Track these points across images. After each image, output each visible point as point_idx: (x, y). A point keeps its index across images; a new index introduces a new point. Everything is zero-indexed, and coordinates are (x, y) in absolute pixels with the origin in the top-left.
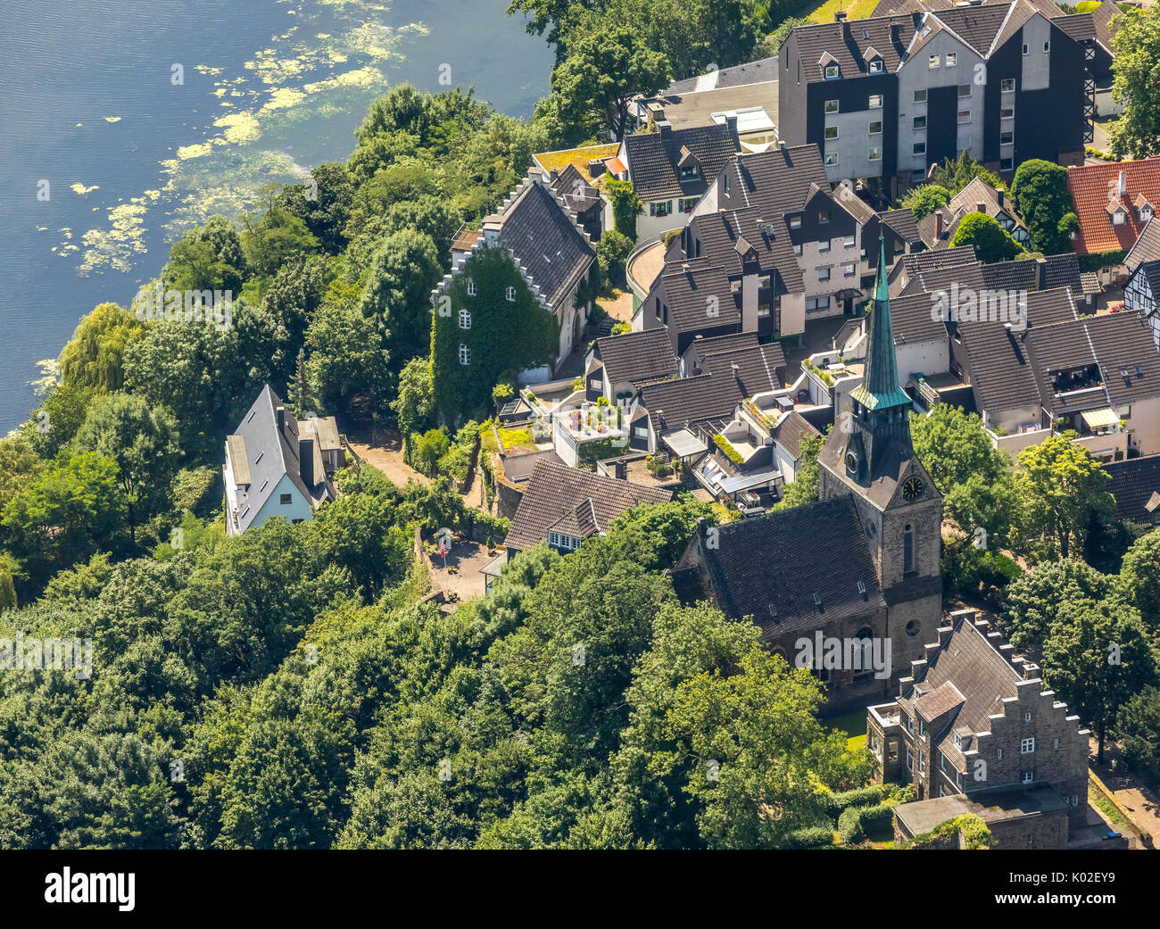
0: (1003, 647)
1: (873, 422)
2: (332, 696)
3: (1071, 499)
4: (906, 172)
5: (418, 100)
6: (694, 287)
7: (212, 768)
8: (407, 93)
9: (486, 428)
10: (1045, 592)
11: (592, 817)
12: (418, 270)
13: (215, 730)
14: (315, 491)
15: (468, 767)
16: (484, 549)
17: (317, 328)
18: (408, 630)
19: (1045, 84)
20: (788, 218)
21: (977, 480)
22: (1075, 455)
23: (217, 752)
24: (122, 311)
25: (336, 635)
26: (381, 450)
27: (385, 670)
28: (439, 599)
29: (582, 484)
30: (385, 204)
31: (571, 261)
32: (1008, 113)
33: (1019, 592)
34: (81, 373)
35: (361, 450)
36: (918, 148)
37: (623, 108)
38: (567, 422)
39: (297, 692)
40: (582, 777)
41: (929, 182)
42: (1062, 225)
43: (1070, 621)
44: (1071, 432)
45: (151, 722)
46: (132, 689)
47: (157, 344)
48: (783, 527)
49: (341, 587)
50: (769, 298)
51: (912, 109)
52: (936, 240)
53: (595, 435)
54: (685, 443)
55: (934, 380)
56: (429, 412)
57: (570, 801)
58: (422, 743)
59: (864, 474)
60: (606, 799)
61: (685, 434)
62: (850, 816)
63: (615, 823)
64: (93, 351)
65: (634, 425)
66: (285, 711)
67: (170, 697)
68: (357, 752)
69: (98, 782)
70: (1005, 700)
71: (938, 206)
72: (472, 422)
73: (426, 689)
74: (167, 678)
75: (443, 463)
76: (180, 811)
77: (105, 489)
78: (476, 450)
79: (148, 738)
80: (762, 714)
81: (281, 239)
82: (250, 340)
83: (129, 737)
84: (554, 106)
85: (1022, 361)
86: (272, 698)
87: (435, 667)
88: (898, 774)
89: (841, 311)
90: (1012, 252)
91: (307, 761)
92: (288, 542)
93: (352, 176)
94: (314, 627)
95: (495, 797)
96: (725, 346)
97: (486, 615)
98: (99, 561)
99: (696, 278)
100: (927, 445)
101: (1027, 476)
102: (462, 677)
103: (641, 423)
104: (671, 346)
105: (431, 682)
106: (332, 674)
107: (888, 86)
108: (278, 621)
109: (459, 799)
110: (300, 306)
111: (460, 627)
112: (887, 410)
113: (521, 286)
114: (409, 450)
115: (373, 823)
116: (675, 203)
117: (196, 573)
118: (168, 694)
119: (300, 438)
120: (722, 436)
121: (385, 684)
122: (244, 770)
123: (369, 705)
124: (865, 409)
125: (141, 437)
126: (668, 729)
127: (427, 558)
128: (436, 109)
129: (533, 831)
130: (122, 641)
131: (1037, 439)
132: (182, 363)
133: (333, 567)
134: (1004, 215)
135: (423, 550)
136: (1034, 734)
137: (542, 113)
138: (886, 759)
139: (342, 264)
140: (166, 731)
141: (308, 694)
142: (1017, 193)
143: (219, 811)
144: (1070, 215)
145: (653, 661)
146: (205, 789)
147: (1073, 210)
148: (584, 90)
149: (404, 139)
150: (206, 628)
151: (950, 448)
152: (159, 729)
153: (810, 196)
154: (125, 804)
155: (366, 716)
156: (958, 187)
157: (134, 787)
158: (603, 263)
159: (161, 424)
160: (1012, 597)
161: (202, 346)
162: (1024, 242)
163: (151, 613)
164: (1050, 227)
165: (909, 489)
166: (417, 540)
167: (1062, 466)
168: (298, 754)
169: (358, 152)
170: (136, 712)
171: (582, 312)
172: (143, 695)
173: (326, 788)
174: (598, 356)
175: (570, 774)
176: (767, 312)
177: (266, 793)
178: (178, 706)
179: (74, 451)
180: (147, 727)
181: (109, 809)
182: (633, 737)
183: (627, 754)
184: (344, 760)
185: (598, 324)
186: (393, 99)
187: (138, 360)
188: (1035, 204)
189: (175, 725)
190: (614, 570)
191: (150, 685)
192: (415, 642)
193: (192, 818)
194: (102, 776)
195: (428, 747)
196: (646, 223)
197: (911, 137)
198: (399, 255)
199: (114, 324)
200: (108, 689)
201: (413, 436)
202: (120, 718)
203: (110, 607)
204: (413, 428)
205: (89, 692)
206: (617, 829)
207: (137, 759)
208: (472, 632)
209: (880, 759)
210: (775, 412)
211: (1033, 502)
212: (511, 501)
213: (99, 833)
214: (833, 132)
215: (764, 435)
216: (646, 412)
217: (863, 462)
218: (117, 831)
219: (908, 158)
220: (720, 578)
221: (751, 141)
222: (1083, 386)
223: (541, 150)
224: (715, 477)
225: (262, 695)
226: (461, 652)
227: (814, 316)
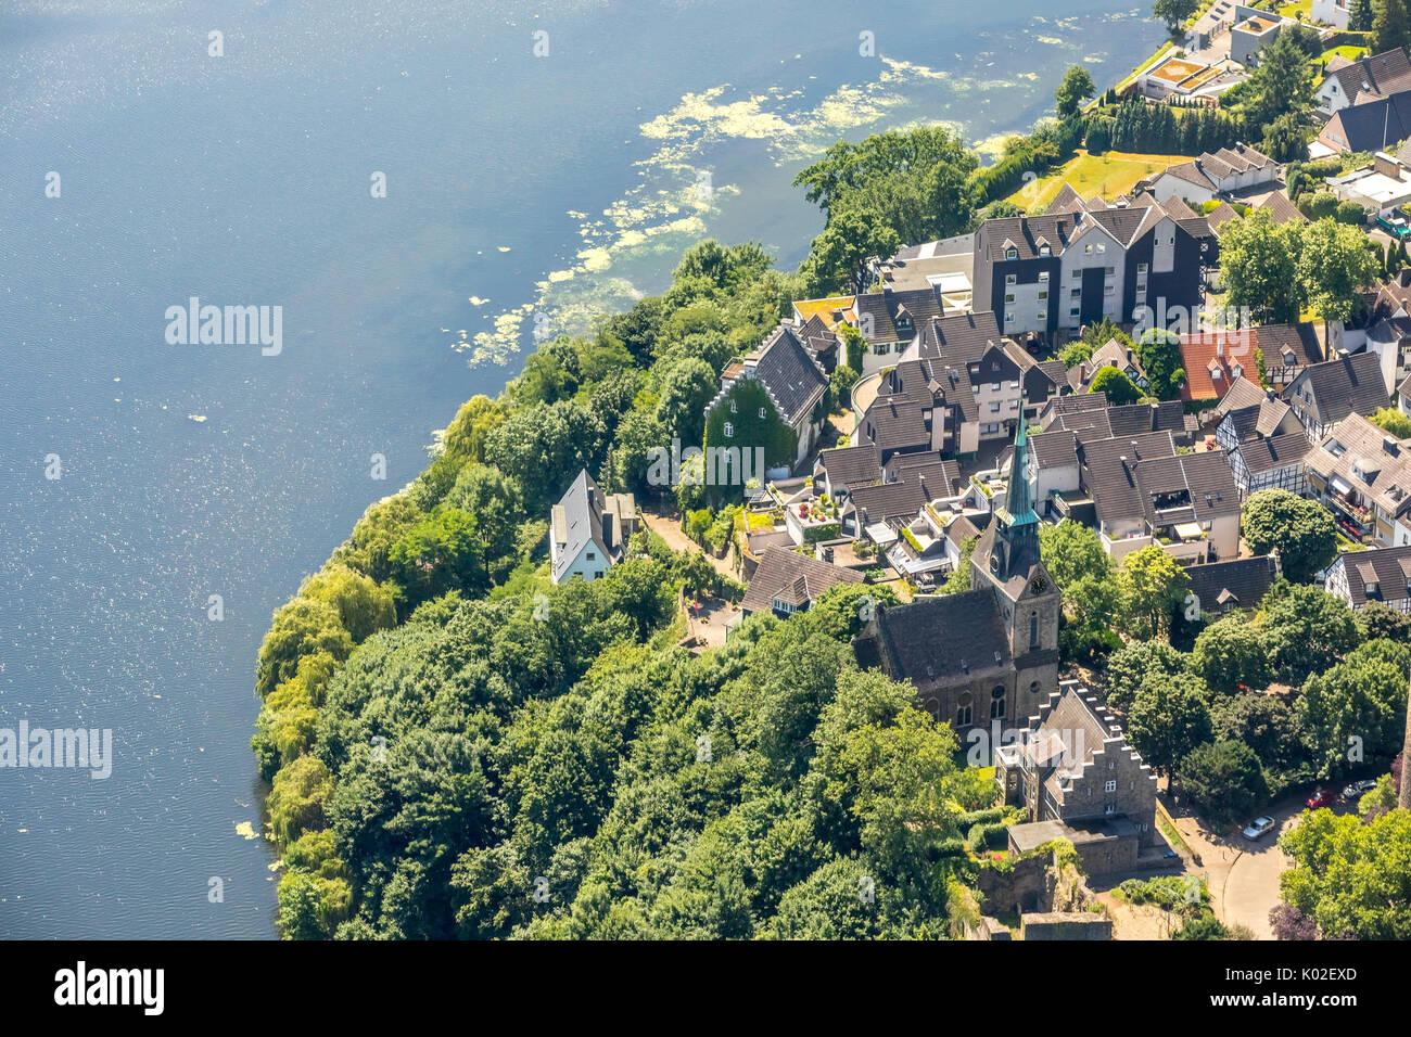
0: (1098, 709)
1: (1011, 535)
2: (606, 715)
3: (1161, 594)
4: (1064, 329)
5: (719, 251)
6: (895, 416)
7: (518, 762)
8: (711, 246)
9: (739, 513)
10: (1135, 665)
11: (785, 823)
12: (699, 389)
13: (522, 733)
14: (613, 550)
15: (700, 776)
16: (729, 605)
17: (624, 428)
18: (664, 668)
19: (1170, 268)
20: (969, 366)
21: (1089, 578)
22: (1165, 558)
23: (523, 750)
24: (491, 401)
25: (613, 668)
26: (666, 519)
27: (646, 698)
28: (692, 643)
29: (801, 565)
30: (683, 335)
31: (810, 388)
32: (1142, 288)
33: (1116, 664)
34: (459, 446)
35: (650, 519)
36: (1074, 312)
37: (863, 267)
38: (797, 512)
39: (581, 710)
40: (779, 792)
41: (1077, 339)
42: (1174, 378)
43: (1150, 691)
44: (1166, 540)
45: (476, 724)
46: (464, 698)
47: (510, 431)
48: (941, 609)
49: (621, 629)
50: (952, 424)
51: (1070, 283)
52: (1080, 385)
53: (817, 523)
54: (882, 533)
55: (1067, 496)
56: (700, 495)
57: (769, 810)
58: (668, 755)
59: (1003, 572)
60: (796, 809)
61: (883, 525)
62: (977, 831)
63: (801, 829)
64: (469, 430)
65: (845, 517)
66: (571, 725)
67: (491, 706)
68: (621, 758)
69: (433, 769)
70: (1095, 752)
71: (1082, 359)
72: (730, 505)
73: (674, 714)
74: (490, 692)
75: (707, 535)
76: (493, 792)
77: (466, 536)
78: (732, 526)
79: (472, 738)
80: (911, 757)
81: (606, 357)
82: (579, 432)
83: (457, 737)
84: (813, 263)
85: (1132, 485)
86: (562, 714)
87: (681, 698)
88: (1016, 799)
89: (1007, 434)
90: (1135, 396)
91: (584, 763)
92: (583, 595)
93: (666, 306)
94: (598, 660)
95: (718, 800)
96: (915, 461)
97: (721, 662)
98: (452, 596)
99: (898, 409)
100: (1054, 550)
101: (1127, 576)
102: (700, 707)
103: (851, 516)
104: (877, 458)
105: (677, 710)
106: (607, 699)
107: (1053, 265)
108: (574, 653)
109: (692, 799)
110: (615, 408)
111: (702, 669)
112: (1022, 526)
113: (771, 407)
114: (685, 522)
115: (629, 814)
116: (893, 345)
117: (518, 613)
118: (490, 704)
119: (604, 512)
120: (908, 530)
121: (645, 709)
122: (538, 767)
123: (632, 723)
124: (1005, 525)
125: (494, 499)
126: (840, 765)
127: (686, 611)
128: (732, 258)
129: (743, 829)
130: (459, 663)
131: (1139, 546)
132: (527, 446)
133: (617, 613)
134: (1131, 369)
135: (684, 604)
136: (1115, 777)
137: (804, 269)
138: (1008, 787)
139: (647, 378)
140: (488, 731)
141: (588, 712)
142: (1142, 353)
143: (520, 794)
144: (1180, 370)
145: (835, 710)
146: (511, 777)
147: (1183, 367)
148: (834, 255)
149: (706, 281)
150: (518, 656)
151: (1070, 553)
152: (481, 729)
153: (986, 351)
154: (451, 787)
155: (630, 731)
156: (1101, 343)
157: (458, 775)
158: (834, 388)
159: (510, 490)
160: (1111, 667)
161: (542, 434)
162: (1144, 389)
163: (482, 641)
164: (1164, 379)
165: (1035, 586)
166: (680, 595)
167: (1153, 570)
168: (577, 758)
169: (672, 289)
170: (466, 715)
171: (816, 426)
172: (472, 704)
173: (597, 784)
174: (822, 463)
175: (771, 790)
176: (951, 434)
177: (553, 786)
178: (497, 712)
179: (446, 506)
180: (472, 728)
181: (439, 790)
182: (818, 765)
183: (812, 777)
184: (612, 763)
185: (829, 436)
186: (701, 249)
187: (496, 442)
188: (1155, 361)
189: (494, 727)
190: (811, 639)
191: (478, 696)
192: (668, 679)
193: (501, 798)
194: (437, 765)
195: (672, 759)
196: (870, 359)
197: (1069, 303)
198: (685, 378)
199: (484, 411)
200: (446, 698)
201: (688, 512)
202: (453, 721)
203: (452, 636)
204: (688, 506)
205: (432, 700)
206: (802, 834)
207: (462, 753)
208: (711, 674)
209: (1003, 787)
210: (948, 514)
211: (1131, 594)
212: (750, 569)
213: (431, 807)
214: (1011, 298)
215: (939, 531)
216: (854, 508)
217: (1003, 565)
218: (444, 806)
219: (1066, 319)
220: (892, 647)
221: (955, 298)
222: (1177, 505)
223: (801, 298)
224: (903, 561)
225: (557, 709)
226: (702, 688)
227: (987, 437)
